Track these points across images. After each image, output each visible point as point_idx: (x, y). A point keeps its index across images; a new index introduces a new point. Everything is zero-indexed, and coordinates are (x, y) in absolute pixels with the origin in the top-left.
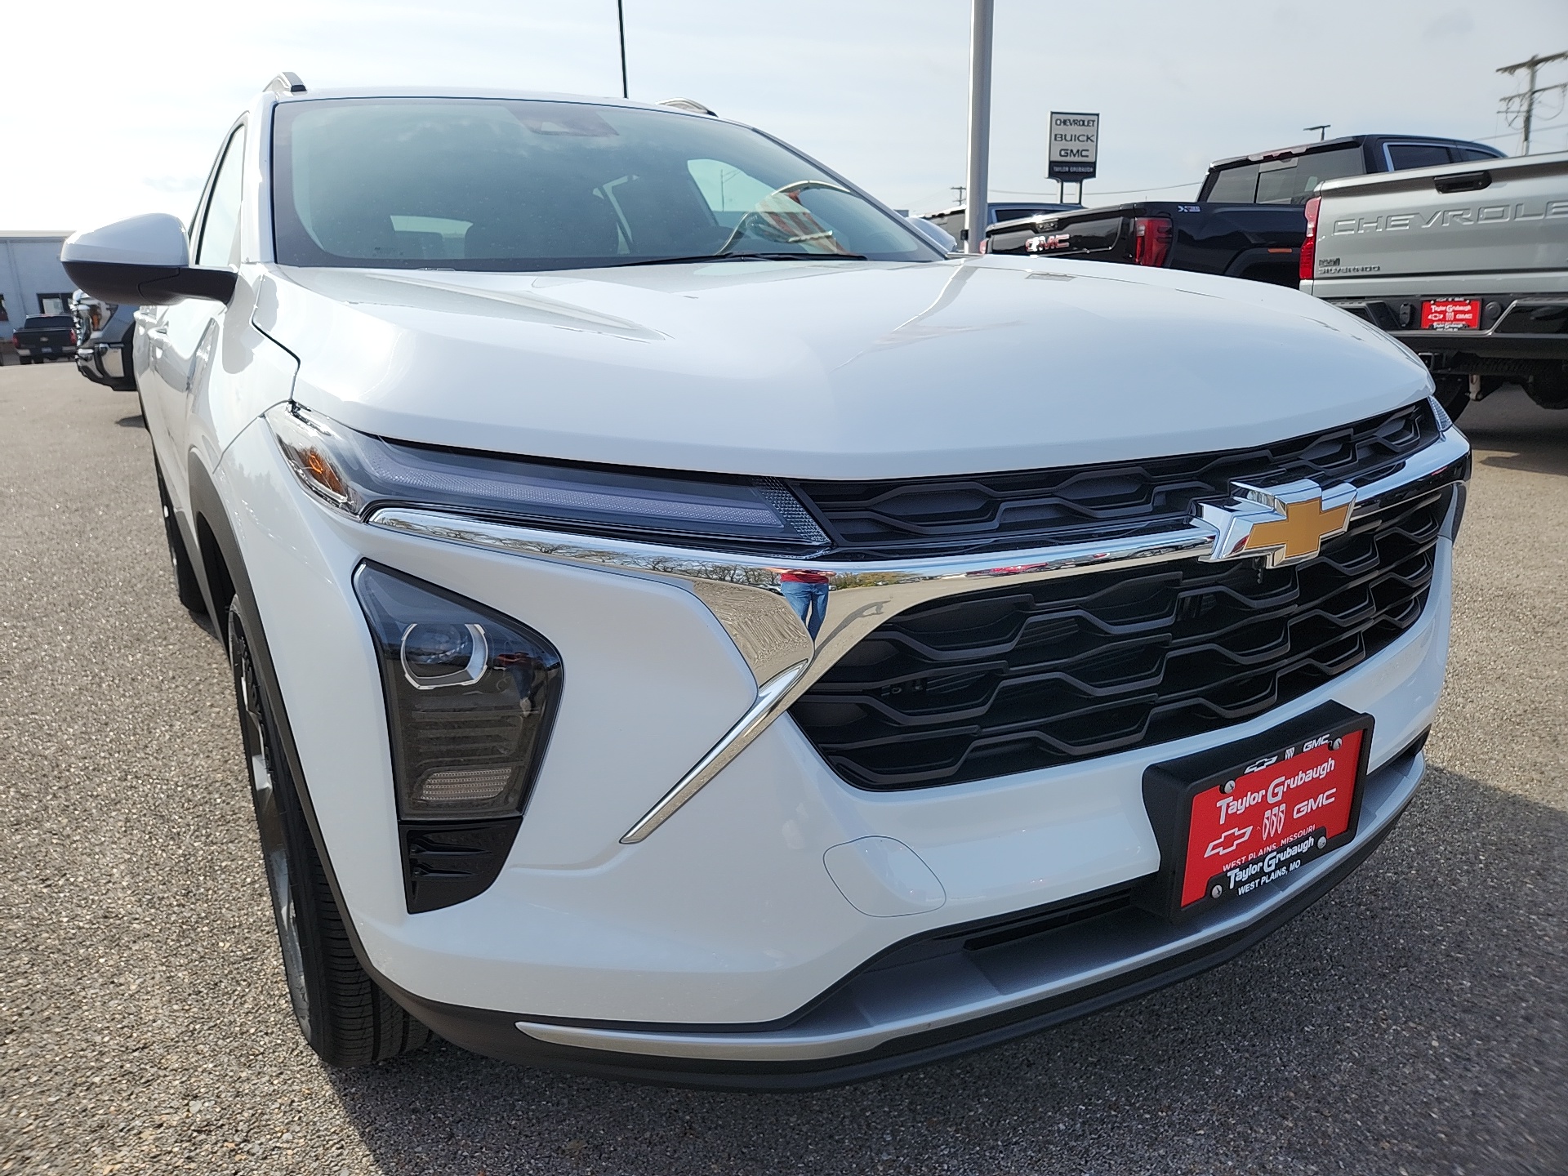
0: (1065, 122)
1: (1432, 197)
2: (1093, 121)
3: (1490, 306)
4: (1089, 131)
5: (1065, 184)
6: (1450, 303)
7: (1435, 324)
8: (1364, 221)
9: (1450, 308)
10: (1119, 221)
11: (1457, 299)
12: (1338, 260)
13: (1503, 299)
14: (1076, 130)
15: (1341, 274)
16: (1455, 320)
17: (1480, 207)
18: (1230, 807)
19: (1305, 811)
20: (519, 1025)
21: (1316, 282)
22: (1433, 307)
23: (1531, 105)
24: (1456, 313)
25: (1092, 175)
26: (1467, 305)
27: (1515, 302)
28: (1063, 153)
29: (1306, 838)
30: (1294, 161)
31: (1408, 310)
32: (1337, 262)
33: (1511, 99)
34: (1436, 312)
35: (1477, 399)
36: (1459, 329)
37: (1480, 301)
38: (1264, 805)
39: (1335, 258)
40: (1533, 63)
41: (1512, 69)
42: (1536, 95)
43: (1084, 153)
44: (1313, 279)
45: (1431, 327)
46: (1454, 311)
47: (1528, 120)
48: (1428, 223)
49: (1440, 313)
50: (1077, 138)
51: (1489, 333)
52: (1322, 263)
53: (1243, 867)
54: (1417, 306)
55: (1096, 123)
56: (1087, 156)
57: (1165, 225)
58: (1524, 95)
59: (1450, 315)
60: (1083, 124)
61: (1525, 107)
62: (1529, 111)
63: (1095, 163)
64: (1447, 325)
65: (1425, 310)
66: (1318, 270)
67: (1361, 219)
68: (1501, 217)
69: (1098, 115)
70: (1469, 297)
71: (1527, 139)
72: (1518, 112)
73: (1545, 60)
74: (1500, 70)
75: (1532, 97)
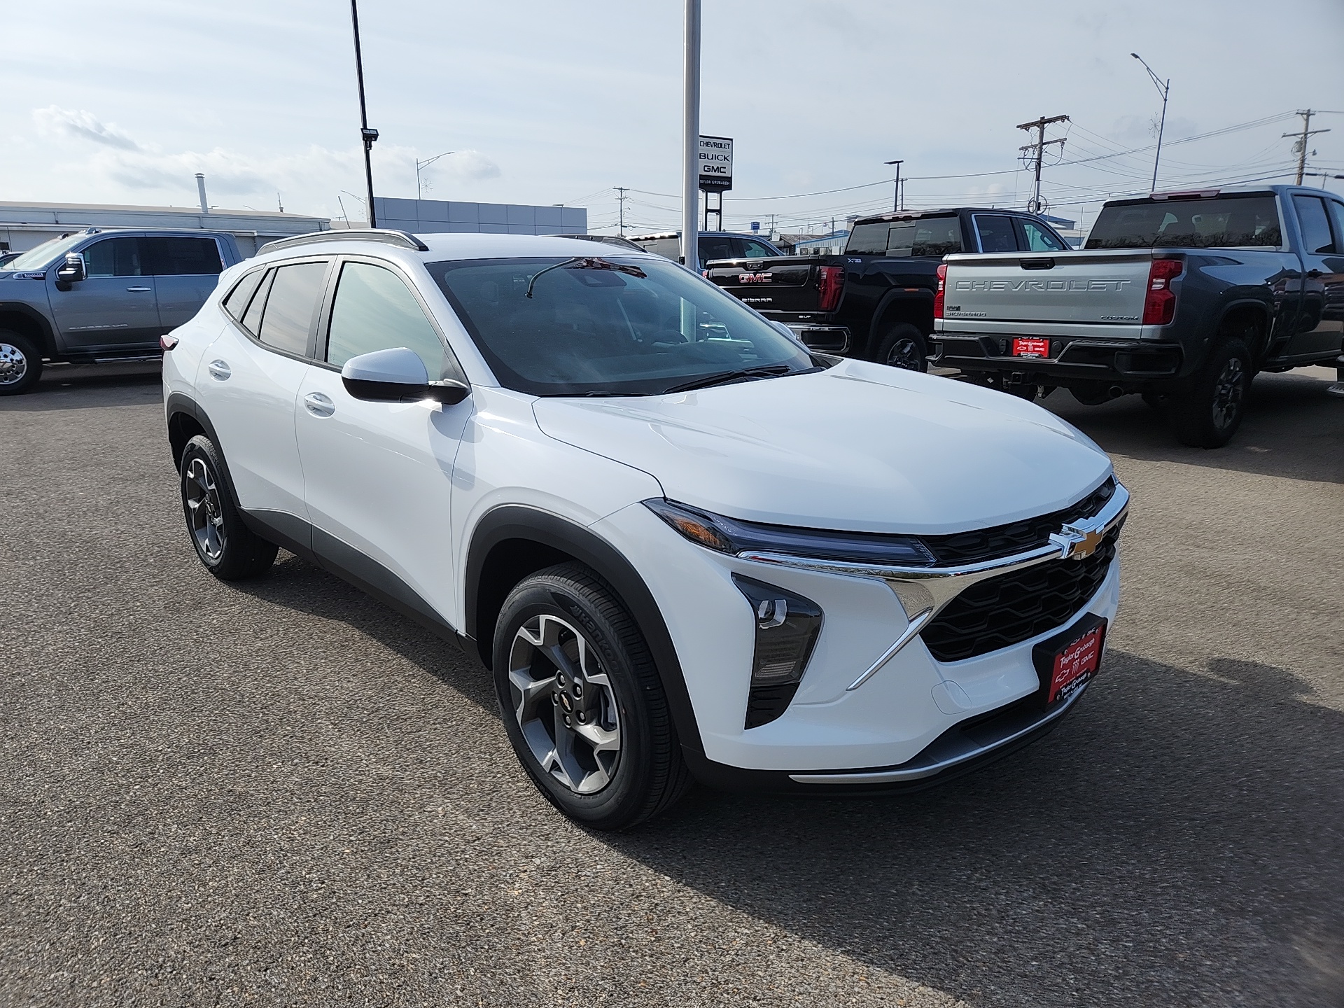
0: (707, 144)
1: (1018, 271)
2: (729, 145)
3: (1055, 343)
4: (725, 152)
5: (709, 194)
6: (1030, 340)
7: (1022, 353)
8: (976, 283)
9: (1030, 344)
10: (808, 267)
11: (1035, 338)
12: (959, 307)
13: (1064, 339)
14: (714, 151)
15: (961, 317)
16: (1034, 351)
17: (1048, 281)
18: (1064, 660)
19: (1085, 661)
20: (790, 776)
21: (945, 321)
22: (1020, 342)
23: (1040, 154)
24: (1034, 346)
25: (729, 187)
26: (1041, 342)
27: (1071, 343)
28: (706, 169)
29: (1083, 674)
30: (913, 223)
31: (1004, 343)
32: (958, 309)
33: (1026, 148)
34: (1022, 345)
35: (1043, 397)
36: (1037, 357)
37: (1050, 339)
38: (1074, 659)
39: (957, 306)
40: (1042, 123)
41: (1026, 127)
42: (1044, 147)
43: (722, 170)
44: (943, 318)
45: (1019, 355)
46: (1033, 345)
47: (1039, 165)
48: (1016, 288)
49: (1025, 346)
50: (717, 157)
51: (1056, 361)
52: (949, 308)
53: (1066, 687)
54: (1010, 340)
55: (730, 146)
56: (725, 172)
57: (839, 270)
58: (1037, 145)
59: (1031, 348)
60: (721, 147)
61: (1036, 156)
62: (1039, 159)
63: (731, 178)
64: (1029, 354)
65: (1015, 344)
66: (946, 313)
67: (974, 281)
68: (1061, 288)
69: (732, 140)
70: (1042, 337)
71: (1038, 179)
72: (1032, 159)
73: (1050, 121)
74: (1018, 127)
75: (1041, 148)
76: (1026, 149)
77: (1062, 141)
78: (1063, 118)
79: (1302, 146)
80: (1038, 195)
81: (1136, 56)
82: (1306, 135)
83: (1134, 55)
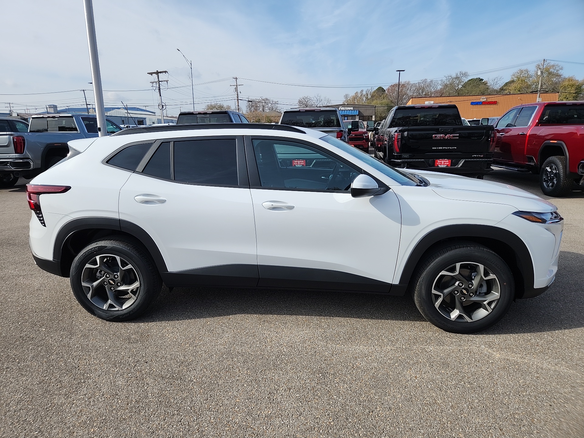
3: (308, 161)
9: (299, 162)
13: (312, 160)
23: (159, 85)
27: (315, 161)
34: (296, 162)
40: (157, 73)
41: (151, 74)
47: (159, 90)
58: (157, 82)
62: (159, 87)
70: (303, 159)
71: (160, 96)
72: (156, 87)
73: (160, 72)
74: (148, 73)
75: (159, 83)
76: (153, 83)
77: (167, 81)
78: (165, 72)
79: (236, 90)
80: (162, 102)
81: (179, 50)
82: (237, 86)
83: (178, 49)
